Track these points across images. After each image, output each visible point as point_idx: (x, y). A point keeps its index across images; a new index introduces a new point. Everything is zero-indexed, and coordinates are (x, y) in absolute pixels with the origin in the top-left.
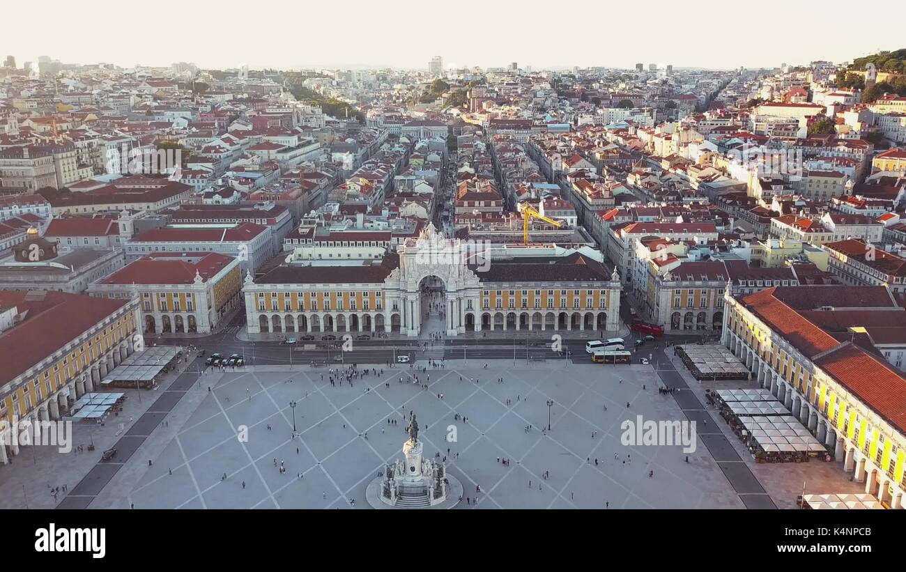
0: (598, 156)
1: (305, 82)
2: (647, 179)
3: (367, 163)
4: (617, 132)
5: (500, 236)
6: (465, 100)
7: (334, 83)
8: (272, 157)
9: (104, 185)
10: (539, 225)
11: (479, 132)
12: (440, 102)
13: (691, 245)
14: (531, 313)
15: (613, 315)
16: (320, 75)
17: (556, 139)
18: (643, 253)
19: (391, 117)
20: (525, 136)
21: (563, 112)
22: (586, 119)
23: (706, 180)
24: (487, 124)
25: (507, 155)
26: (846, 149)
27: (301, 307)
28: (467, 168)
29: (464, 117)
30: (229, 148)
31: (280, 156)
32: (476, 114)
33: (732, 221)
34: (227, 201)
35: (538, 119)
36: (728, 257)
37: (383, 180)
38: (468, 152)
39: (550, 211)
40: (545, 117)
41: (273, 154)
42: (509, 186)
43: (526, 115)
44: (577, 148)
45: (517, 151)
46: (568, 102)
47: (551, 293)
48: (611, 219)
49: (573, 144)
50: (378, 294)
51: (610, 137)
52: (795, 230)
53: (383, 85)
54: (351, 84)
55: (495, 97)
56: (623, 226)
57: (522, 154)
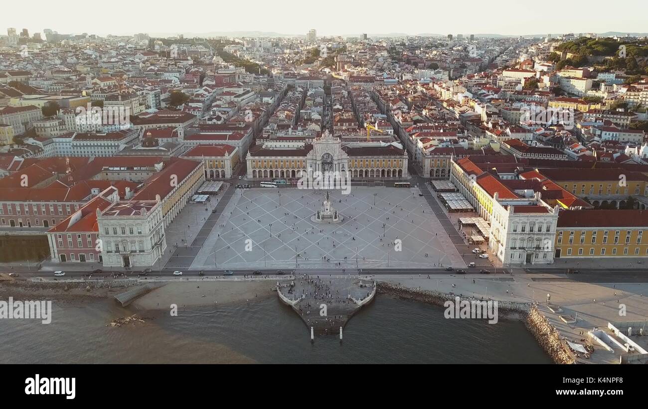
0: (409, 99)
1: (225, 48)
2: (431, 112)
3: (284, 103)
4: (423, 86)
5: (356, 138)
6: (334, 63)
7: (245, 48)
8: (232, 100)
9: (152, 115)
10: (375, 133)
11: (344, 85)
12: (317, 63)
13: (442, 141)
14: (370, 170)
15: (405, 170)
16: (234, 43)
17: (388, 89)
18: (420, 145)
19: (288, 74)
20: (370, 86)
21: (394, 71)
22: (407, 76)
23: (462, 112)
24: (348, 79)
25: (360, 99)
26: (539, 96)
27: (271, 166)
28: (338, 106)
29: (333, 74)
30: (208, 95)
31: (236, 99)
32: (341, 72)
33: (466, 132)
34: (219, 123)
35: (379, 76)
36: (457, 146)
37: (294, 112)
38: (338, 97)
39: (380, 127)
40: (383, 74)
41: (233, 98)
42: (361, 116)
43: (372, 73)
44: (400, 95)
45: (366, 96)
46: (398, 65)
47: (378, 161)
48: (410, 131)
49: (398, 92)
50: (304, 161)
51: (419, 88)
52: (494, 135)
53: (277, 50)
54: (255, 49)
55: (352, 61)
56: (414, 134)
57: (368, 98)
